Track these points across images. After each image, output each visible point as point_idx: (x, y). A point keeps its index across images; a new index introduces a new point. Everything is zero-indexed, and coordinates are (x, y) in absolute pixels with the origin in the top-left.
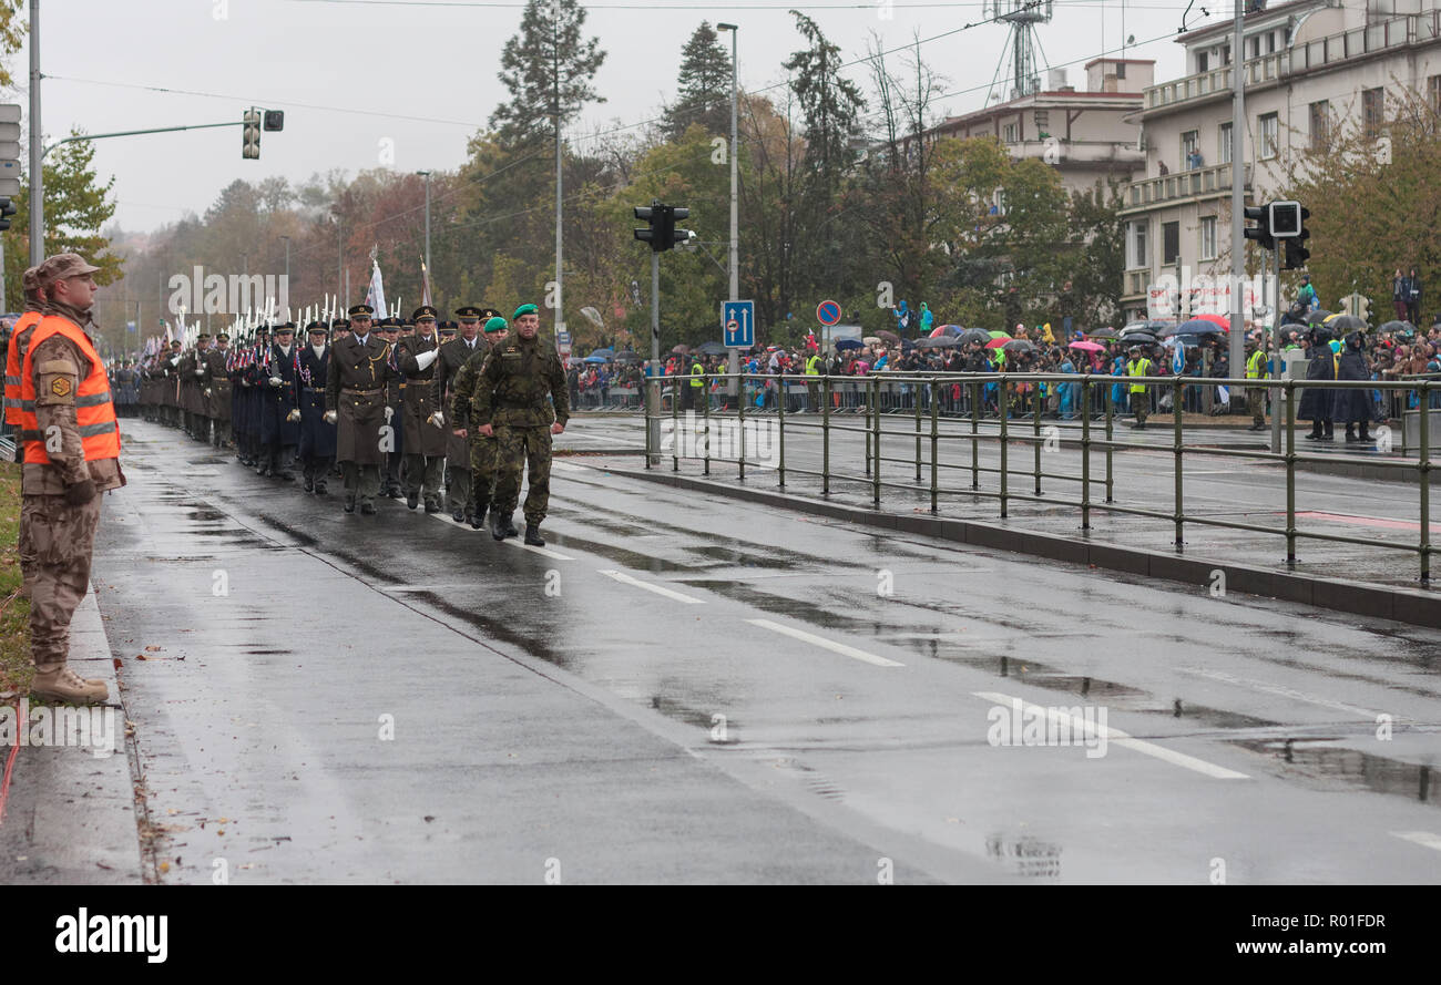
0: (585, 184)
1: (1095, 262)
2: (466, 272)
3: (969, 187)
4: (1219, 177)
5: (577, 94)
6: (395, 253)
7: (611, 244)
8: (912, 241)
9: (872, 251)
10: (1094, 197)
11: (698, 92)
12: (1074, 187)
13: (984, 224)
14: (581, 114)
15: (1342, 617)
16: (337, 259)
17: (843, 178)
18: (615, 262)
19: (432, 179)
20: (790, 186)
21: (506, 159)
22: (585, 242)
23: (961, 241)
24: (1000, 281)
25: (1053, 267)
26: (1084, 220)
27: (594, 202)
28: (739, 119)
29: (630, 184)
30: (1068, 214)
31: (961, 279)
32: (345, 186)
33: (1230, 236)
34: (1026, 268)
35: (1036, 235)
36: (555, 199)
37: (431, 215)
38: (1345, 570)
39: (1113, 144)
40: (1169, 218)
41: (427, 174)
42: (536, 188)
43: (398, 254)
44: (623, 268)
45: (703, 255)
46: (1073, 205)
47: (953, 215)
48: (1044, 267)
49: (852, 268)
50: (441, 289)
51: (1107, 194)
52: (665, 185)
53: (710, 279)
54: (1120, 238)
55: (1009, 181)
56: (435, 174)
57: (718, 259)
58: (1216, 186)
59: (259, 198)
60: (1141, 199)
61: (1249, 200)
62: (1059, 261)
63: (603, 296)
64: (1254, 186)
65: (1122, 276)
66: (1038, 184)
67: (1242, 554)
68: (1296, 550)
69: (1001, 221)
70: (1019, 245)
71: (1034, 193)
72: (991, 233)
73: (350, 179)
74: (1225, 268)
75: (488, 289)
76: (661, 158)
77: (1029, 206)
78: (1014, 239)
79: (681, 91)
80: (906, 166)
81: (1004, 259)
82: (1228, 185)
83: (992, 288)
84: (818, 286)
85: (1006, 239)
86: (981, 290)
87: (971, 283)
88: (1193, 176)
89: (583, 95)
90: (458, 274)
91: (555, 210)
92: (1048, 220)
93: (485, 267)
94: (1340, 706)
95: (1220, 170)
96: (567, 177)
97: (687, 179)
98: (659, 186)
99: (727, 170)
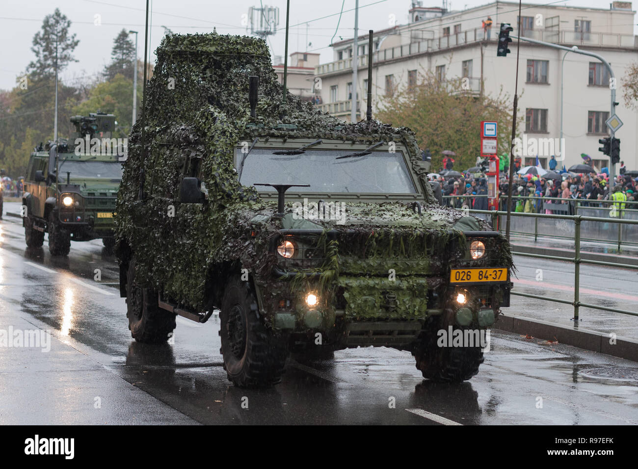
0: (68, 98)
2: (13, 136)
4: (346, 106)
5: (65, 58)
11: (120, 60)
14: (68, 67)
21: (34, 86)
22: (67, 124)
27: (72, 107)
28: (138, 72)
29: (88, 98)
36: (54, 106)
39: (301, 89)
42: (46, 100)
45: (120, 132)
50: (2, 142)
52: (103, 100)
57: (127, 134)
58: (344, 109)
64: (361, 110)
75: (23, 143)
76: (102, 88)
79: (113, 58)
82: (349, 109)
88: (335, 105)
89: (69, 59)
90: (10, 137)
91: (54, 109)
93: (22, 133)
95: (346, 103)
96: (60, 95)
97: (114, 98)
98: (101, 101)
99: (132, 95)
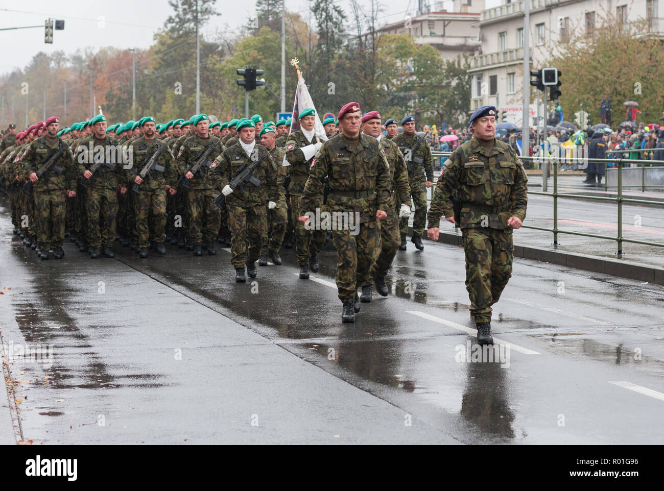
0: (210, 55)
1: (457, 95)
2: (152, 98)
3: (396, 58)
4: (516, 54)
5: (206, 11)
6: (118, 88)
7: (223, 84)
8: (369, 84)
9: (350, 89)
10: (456, 63)
11: (266, 11)
12: (447, 58)
13: (403, 75)
14: (209, 21)
15: (581, 272)
16: (89, 91)
17: (336, 54)
18: (225, 93)
19: (135, 52)
20: (310, 57)
21: (172, 43)
22: (211, 83)
23: (393, 85)
24: (411, 103)
25: (436, 97)
26: (451, 74)
27: (215, 64)
28: (285, 24)
29: (232, 55)
30: (444, 71)
31: (393, 102)
32: (93, 55)
33: (522, 82)
34: (424, 97)
35: (429, 81)
36: (196, 64)
37: (136, 69)
38: (581, 249)
39: (466, 37)
40: (493, 73)
41: (134, 50)
42: (187, 57)
43: (120, 89)
44: (229, 96)
45: (268, 91)
46: (446, 67)
47: (390, 72)
48: (433, 97)
49: (340, 97)
50: (141, 106)
51: (463, 62)
52: (249, 56)
53: (271, 102)
54: (469, 83)
55: (416, 55)
56: (137, 49)
57: (275, 92)
58: (515, 58)
59: (51, 60)
60: (479, 64)
61: (531, 64)
62: (440, 94)
63: (219, 110)
64: (533, 59)
65: (470, 101)
66: (430, 56)
67: (532, 241)
68: (558, 239)
69: (412, 74)
70: (421, 86)
71: (428, 61)
72: (407, 80)
73: (95, 52)
74: (519, 98)
75: (163, 106)
76: (247, 43)
77: (425, 67)
78: (418, 83)
79: (257, 10)
80: (366, 47)
81: (413, 93)
82: (521, 58)
83: (407, 107)
84: (324, 106)
85: (415, 83)
86: (402, 107)
87: (397, 104)
88: (504, 53)
89: (210, 12)
90: (149, 99)
91: (196, 68)
92: (435, 74)
93: (162, 95)
94: (582, 318)
95: (517, 50)
96: (202, 52)
97: (261, 53)
98: (247, 57)
99: (281, 49)
